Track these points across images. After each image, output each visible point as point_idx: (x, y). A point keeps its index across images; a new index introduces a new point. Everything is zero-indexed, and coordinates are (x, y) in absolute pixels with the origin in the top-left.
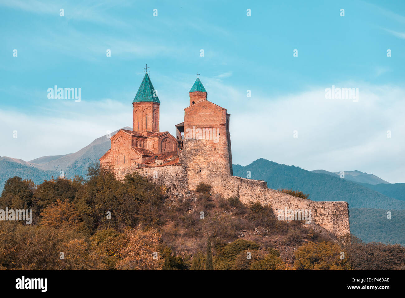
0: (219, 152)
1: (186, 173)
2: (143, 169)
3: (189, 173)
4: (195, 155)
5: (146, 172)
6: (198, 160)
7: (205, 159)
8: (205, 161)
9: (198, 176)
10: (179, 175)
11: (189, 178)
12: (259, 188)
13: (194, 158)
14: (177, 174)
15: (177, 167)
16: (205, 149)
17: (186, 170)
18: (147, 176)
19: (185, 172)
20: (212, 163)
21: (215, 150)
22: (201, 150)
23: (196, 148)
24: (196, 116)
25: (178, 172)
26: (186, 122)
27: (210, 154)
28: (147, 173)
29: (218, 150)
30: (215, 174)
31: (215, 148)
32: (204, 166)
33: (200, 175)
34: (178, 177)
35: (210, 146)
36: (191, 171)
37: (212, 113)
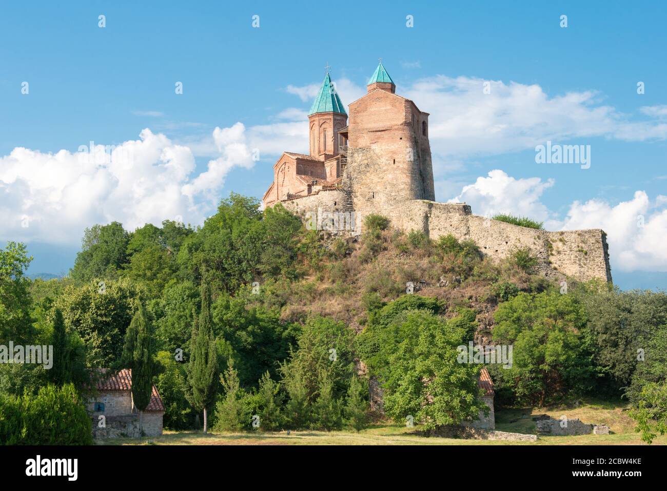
0: (401, 166)
1: (350, 200)
2: (293, 201)
3: (355, 200)
4: (365, 173)
5: (297, 205)
6: (369, 181)
7: (379, 178)
8: (380, 180)
9: (369, 204)
10: (338, 205)
11: (355, 209)
12: (458, 214)
13: (363, 177)
14: (336, 202)
15: (335, 192)
16: (379, 163)
17: (351, 197)
18: (299, 210)
19: (348, 199)
20: (389, 183)
21: (394, 163)
22: (374, 165)
23: (366, 162)
24: (365, 114)
25: (337, 200)
26: (352, 125)
27: (387, 170)
28: (299, 206)
29: (399, 162)
30: (395, 199)
31: (394, 160)
32: (378, 188)
33: (372, 203)
34: (337, 206)
35: (387, 158)
36: (358, 198)
37: (389, 107)
